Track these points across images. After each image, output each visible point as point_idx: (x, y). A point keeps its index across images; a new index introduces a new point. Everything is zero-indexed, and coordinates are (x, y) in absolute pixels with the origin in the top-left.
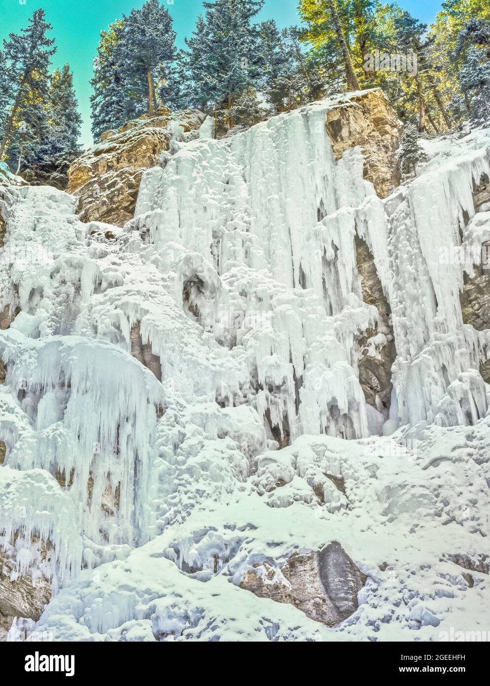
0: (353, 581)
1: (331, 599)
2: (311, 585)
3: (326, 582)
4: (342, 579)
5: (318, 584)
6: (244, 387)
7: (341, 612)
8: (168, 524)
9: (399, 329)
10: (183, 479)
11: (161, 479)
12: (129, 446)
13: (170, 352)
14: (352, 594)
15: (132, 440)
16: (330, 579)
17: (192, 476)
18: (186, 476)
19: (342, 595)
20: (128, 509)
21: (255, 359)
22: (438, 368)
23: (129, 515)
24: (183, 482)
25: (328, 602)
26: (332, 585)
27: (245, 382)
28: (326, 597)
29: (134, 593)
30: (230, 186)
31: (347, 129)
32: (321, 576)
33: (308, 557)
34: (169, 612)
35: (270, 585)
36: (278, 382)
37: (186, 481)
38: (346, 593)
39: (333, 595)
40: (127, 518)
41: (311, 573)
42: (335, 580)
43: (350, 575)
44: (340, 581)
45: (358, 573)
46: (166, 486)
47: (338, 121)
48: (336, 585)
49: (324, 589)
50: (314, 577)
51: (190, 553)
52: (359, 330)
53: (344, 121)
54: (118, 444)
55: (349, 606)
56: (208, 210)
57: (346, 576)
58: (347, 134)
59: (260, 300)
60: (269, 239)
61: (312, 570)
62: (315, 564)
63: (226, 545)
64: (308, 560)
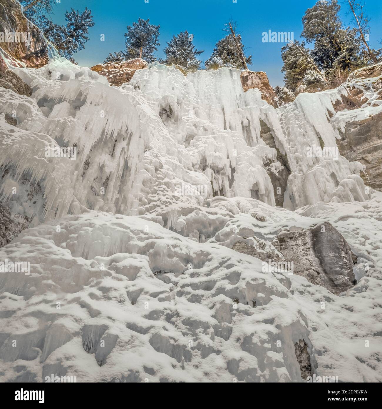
0: (346, 258)
1: (325, 272)
2: (305, 257)
3: (320, 256)
4: (337, 255)
5: (312, 256)
6: (195, 167)
7: (336, 286)
8: (148, 212)
9: (293, 160)
10: (161, 188)
11: (144, 183)
12: (122, 156)
13: (152, 129)
14: (346, 269)
15: (125, 153)
16: (325, 254)
17: (168, 187)
18: (164, 187)
19: (338, 269)
20: (113, 196)
21: (204, 153)
22: (329, 174)
23: (114, 200)
24: (162, 189)
25: (323, 274)
26: (326, 258)
27: (196, 164)
28: (320, 269)
29: (128, 231)
30: (186, 87)
31: (251, 81)
32: (315, 250)
33: (300, 233)
34: (169, 250)
35: (263, 254)
36: (220, 166)
37: (164, 189)
38: (341, 268)
39: (327, 269)
40: (111, 201)
41: (303, 247)
42: (329, 255)
43: (343, 253)
44: (335, 256)
45: (350, 252)
46: (147, 189)
47: (247, 76)
48: (331, 260)
49: (318, 263)
50: (307, 251)
51: (178, 221)
52: (266, 157)
53: (250, 77)
54: (114, 150)
55: (345, 279)
56: (175, 89)
57: (339, 253)
58: (251, 84)
59: (206, 130)
60: (210, 109)
61: (305, 244)
62: (308, 240)
63: (210, 224)
64: (299, 237)
